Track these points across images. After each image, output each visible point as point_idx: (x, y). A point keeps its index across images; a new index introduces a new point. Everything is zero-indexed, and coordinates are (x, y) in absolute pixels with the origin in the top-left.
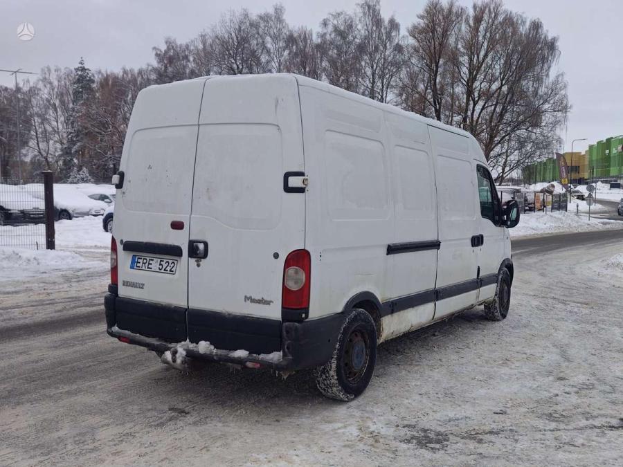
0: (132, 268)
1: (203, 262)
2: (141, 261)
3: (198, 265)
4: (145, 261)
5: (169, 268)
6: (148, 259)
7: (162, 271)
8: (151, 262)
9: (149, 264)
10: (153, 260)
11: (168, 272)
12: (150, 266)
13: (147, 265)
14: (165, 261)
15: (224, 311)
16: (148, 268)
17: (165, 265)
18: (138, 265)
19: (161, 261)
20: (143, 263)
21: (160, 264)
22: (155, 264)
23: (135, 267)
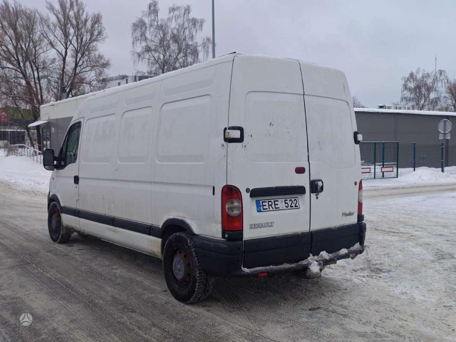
0: (259, 211)
1: (321, 195)
2: (266, 204)
3: (317, 198)
4: (270, 203)
5: (293, 205)
6: (273, 201)
7: (289, 207)
8: (276, 203)
9: (275, 205)
10: (278, 201)
11: (294, 207)
12: (276, 206)
13: (273, 206)
14: (289, 199)
15: (332, 227)
16: (276, 208)
17: (290, 203)
18: (265, 207)
19: (285, 200)
20: (269, 205)
21: (286, 203)
22: (281, 204)
23: (262, 210)
